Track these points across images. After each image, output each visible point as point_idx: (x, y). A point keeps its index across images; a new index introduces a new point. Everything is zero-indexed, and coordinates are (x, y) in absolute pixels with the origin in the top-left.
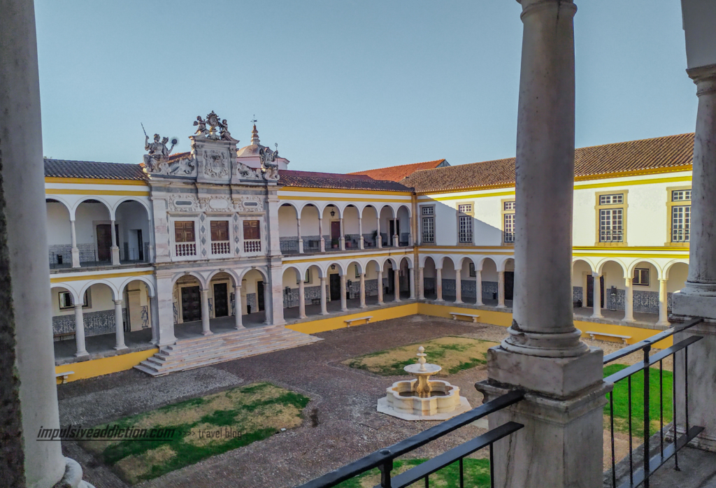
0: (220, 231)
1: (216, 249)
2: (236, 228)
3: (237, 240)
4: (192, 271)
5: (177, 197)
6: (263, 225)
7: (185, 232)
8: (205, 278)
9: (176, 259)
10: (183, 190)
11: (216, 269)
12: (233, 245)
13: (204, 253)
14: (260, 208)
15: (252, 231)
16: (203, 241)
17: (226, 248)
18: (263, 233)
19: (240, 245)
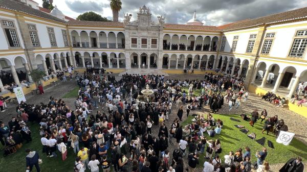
0: (144, 41)
1: (143, 46)
2: (149, 41)
3: (149, 44)
4: (135, 52)
5: (132, 31)
6: (158, 40)
7: (134, 41)
8: (139, 54)
9: (131, 48)
10: (134, 29)
11: (143, 52)
12: (148, 46)
13: (139, 47)
14: (157, 35)
15: (154, 42)
16: (139, 44)
17: (146, 47)
18: (158, 43)
19: (150, 46)
